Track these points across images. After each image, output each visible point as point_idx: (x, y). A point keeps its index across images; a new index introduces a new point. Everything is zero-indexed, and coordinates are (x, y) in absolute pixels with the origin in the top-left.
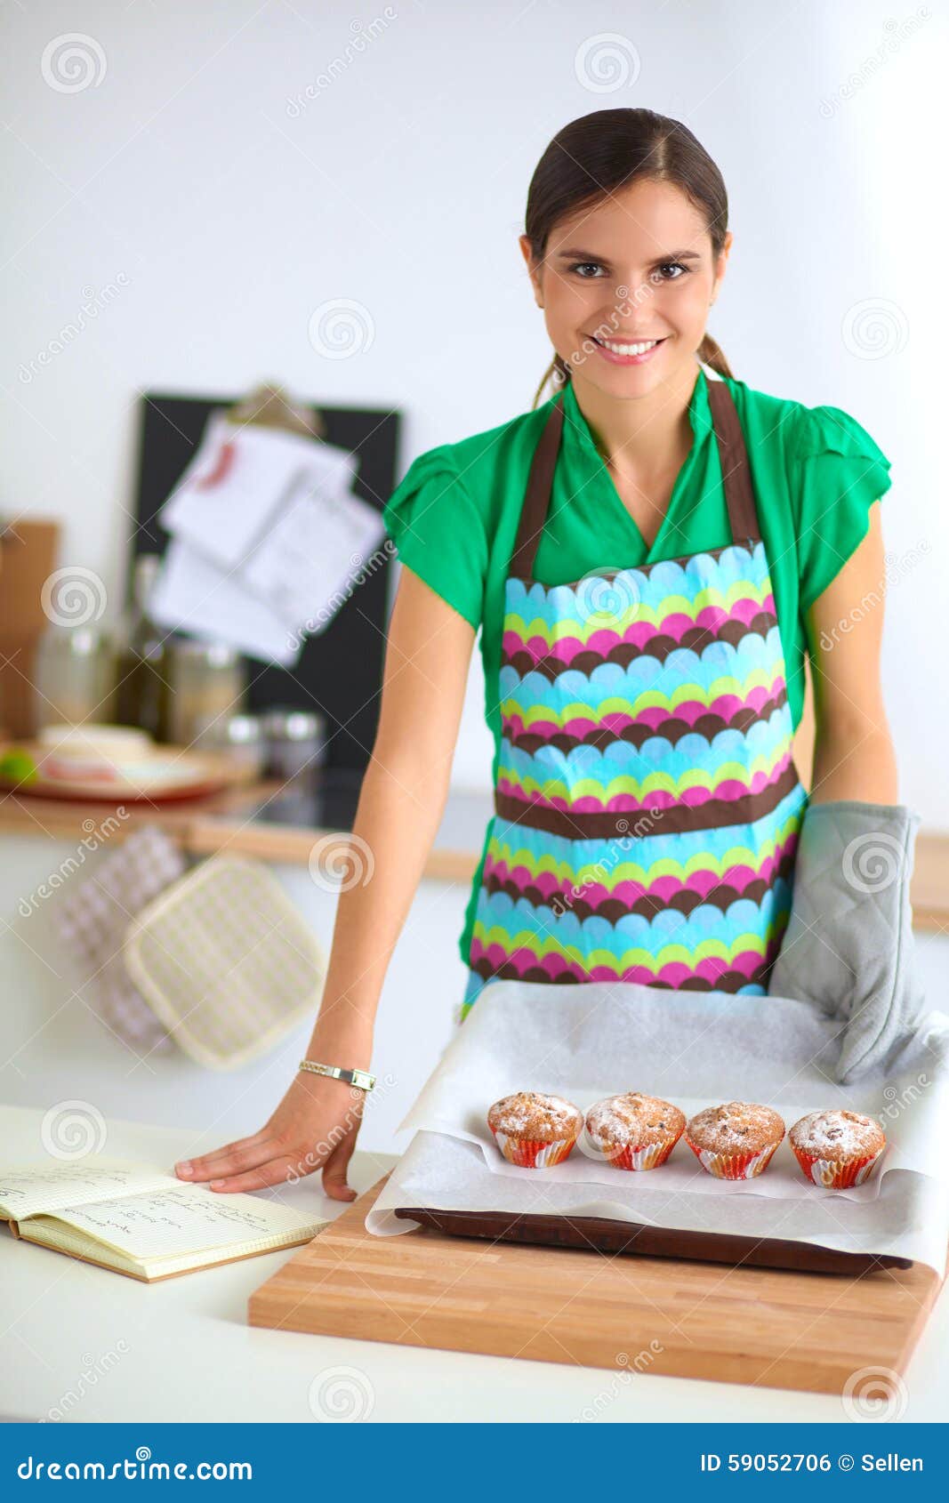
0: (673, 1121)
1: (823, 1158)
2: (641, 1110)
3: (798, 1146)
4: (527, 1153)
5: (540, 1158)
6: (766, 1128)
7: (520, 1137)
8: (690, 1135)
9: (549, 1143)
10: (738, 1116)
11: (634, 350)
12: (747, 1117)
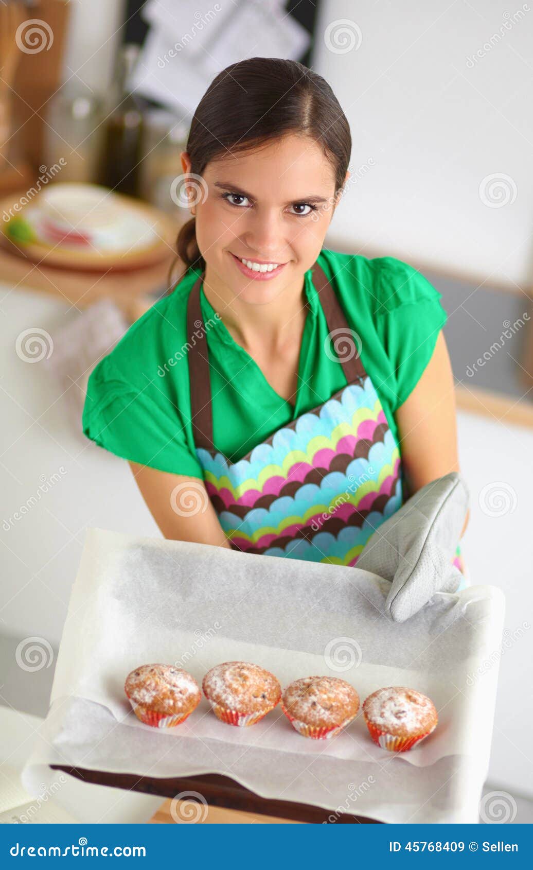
0: (272, 691)
1: (391, 734)
2: (248, 683)
3: (370, 721)
4: (153, 718)
5: (163, 722)
6: (347, 705)
7: (148, 708)
8: (285, 705)
9: (170, 715)
10: (325, 694)
11: (264, 268)
12: (332, 696)
